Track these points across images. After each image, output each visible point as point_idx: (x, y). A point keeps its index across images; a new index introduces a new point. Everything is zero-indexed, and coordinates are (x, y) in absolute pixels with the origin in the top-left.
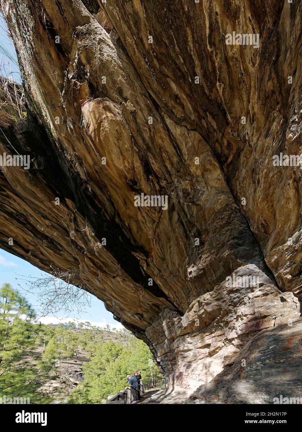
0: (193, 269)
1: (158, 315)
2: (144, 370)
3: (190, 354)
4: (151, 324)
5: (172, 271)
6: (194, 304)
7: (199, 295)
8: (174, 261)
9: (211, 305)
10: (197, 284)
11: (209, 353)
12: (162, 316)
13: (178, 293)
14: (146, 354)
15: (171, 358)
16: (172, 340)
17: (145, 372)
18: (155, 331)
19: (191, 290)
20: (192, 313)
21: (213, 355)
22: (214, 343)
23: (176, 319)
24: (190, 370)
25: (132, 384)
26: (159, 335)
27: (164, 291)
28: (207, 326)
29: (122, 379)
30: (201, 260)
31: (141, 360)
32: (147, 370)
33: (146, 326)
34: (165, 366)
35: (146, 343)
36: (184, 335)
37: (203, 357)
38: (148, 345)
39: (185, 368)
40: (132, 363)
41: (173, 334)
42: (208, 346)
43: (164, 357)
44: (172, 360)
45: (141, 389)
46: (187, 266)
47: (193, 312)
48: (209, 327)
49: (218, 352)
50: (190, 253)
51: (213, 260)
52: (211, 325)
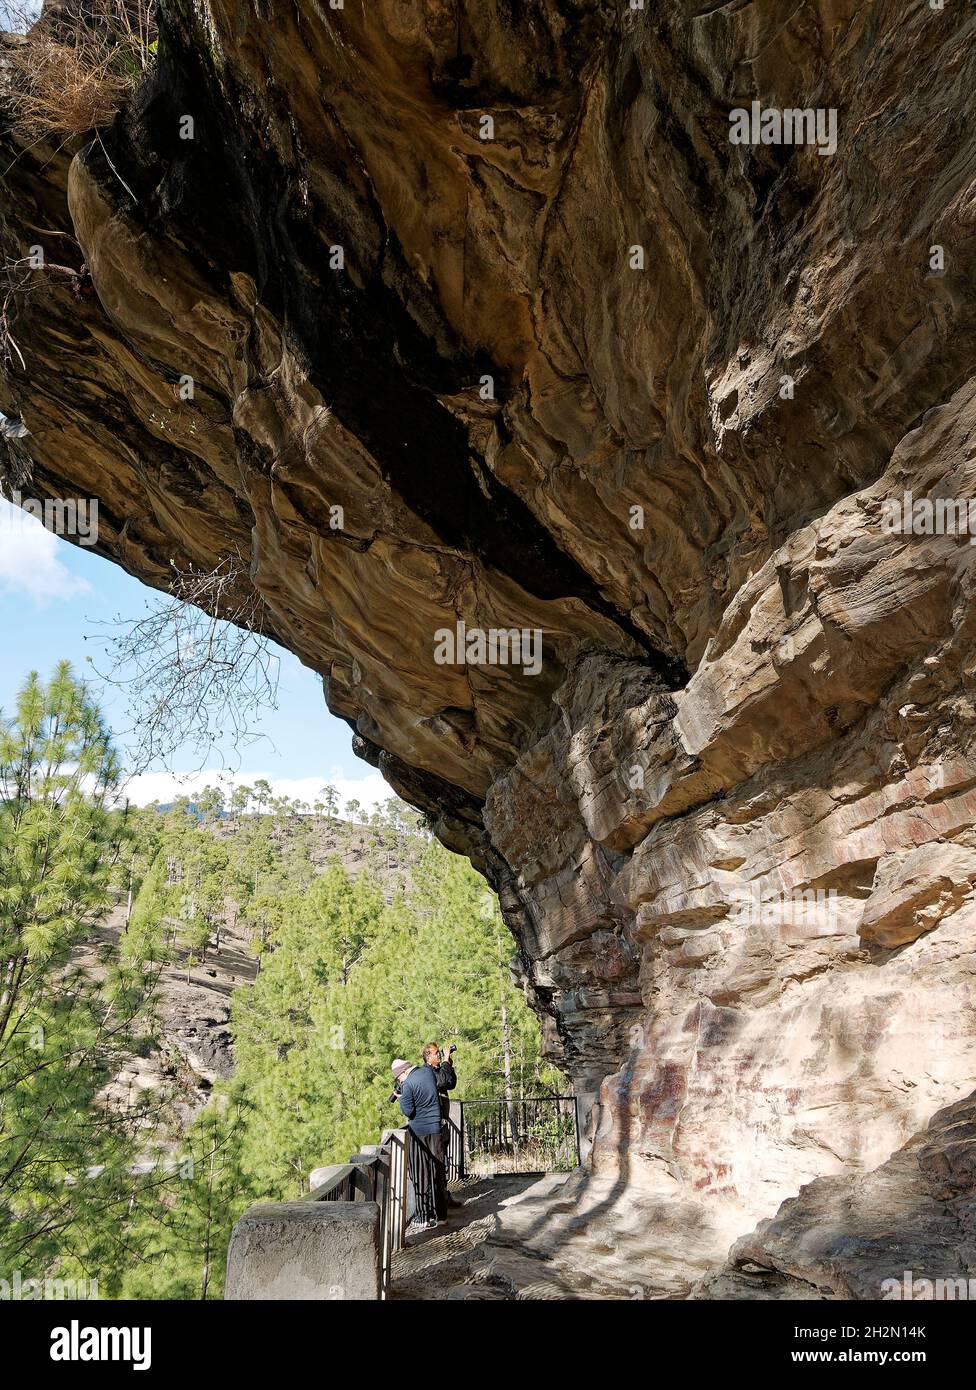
0: (746, 373)
1: (548, 701)
2: (471, 1035)
3: (725, 938)
4: (510, 762)
5: (623, 427)
6: (753, 598)
7: (782, 530)
8: (634, 371)
9: (868, 582)
10: (769, 464)
11: (864, 930)
12: (569, 702)
13: (654, 548)
14: (480, 936)
15: (612, 968)
16: (621, 846)
17: (475, 1049)
18: (532, 800)
19: (733, 508)
20: (738, 660)
21: (898, 949)
22: (901, 853)
23: (644, 710)
24: (730, 1055)
25: (412, 1116)
26: (550, 822)
27: (581, 554)
28: (844, 732)
29: (370, 1080)
30: (798, 300)
31: (459, 977)
32: (484, 1036)
33: (487, 773)
34: (577, 1018)
35: (483, 871)
36: (686, 812)
37: (823, 961)
38: (495, 886)
39: (698, 1037)
40: (415, 992)
41: (627, 812)
42: (855, 877)
43: (575, 958)
44: (616, 981)
45: (453, 1150)
46: (708, 374)
47: (748, 651)
48: (862, 738)
49: (935, 924)
50: (726, 287)
51: (879, 268)
52: (872, 724)
